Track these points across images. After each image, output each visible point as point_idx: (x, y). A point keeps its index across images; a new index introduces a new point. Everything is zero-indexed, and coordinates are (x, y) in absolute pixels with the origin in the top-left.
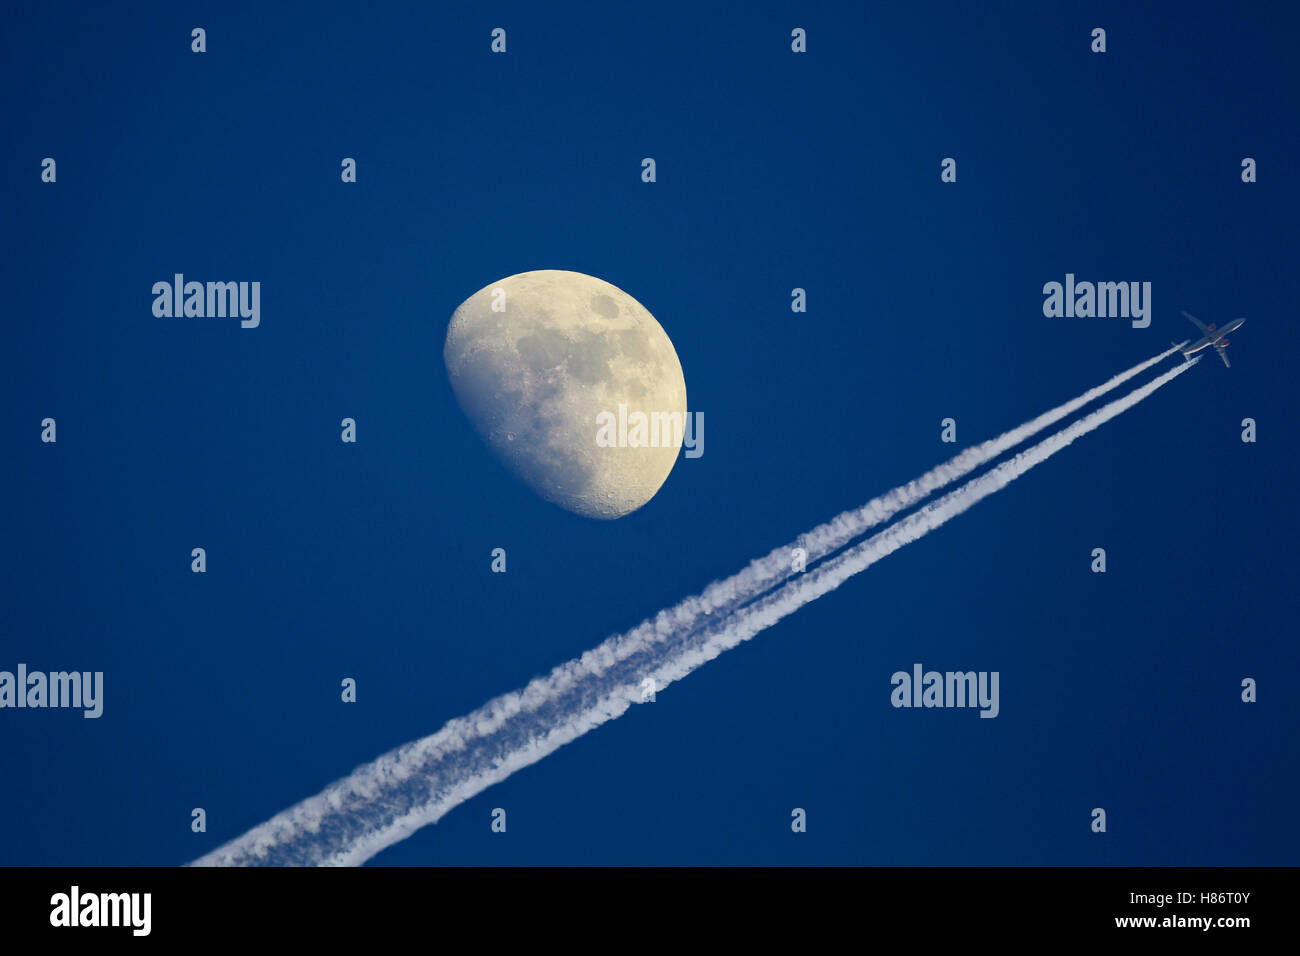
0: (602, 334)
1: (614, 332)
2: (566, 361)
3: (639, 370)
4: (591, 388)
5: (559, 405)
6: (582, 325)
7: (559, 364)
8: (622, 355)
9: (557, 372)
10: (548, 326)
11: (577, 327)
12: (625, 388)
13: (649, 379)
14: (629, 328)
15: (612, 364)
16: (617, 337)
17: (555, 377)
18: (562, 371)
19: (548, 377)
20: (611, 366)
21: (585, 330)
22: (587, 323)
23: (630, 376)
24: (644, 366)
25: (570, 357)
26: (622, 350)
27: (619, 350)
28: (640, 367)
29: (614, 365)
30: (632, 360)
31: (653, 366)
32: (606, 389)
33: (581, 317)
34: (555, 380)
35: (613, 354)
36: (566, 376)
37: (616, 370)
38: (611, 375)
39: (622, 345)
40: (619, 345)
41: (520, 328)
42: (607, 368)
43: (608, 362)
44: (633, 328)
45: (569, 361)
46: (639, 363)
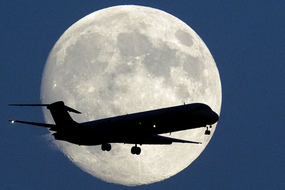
0: (175, 50)
1: (182, 53)
2: (144, 56)
3: (189, 81)
4: (153, 78)
5: (129, 80)
6: (164, 40)
7: (138, 56)
8: (182, 68)
9: (136, 60)
10: (143, 32)
11: (161, 40)
12: (175, 88)
13: (193, 90)
14: (195, 56)
15: (173, 70)
16: (184, 57)
17: (133, 62)
18: (139, 60)
19: (129, 61)
20: (172, 71)
21: (165, 44)
22: (168, 41)
23: (182, 83)
24: (194, 82)
25: (148, 54)
26: (184, 65)
27: (181, 64)
28: (191, 81)
29: (174, 71)
30: (188, 74)
31: (200, 85)
32: (163, 83)
33: (166, 36)
34: (133, 64)
35: (177, 65)
36: (140, 65)
37: (174, 74)
38: (170, 76)
39: (185, 63)
40: (183, 62)
41: (125, 27)
42: (169, 70)
43: (171, 68)
44: (197, 57)
45: (146, 56)
46: (191, 78)
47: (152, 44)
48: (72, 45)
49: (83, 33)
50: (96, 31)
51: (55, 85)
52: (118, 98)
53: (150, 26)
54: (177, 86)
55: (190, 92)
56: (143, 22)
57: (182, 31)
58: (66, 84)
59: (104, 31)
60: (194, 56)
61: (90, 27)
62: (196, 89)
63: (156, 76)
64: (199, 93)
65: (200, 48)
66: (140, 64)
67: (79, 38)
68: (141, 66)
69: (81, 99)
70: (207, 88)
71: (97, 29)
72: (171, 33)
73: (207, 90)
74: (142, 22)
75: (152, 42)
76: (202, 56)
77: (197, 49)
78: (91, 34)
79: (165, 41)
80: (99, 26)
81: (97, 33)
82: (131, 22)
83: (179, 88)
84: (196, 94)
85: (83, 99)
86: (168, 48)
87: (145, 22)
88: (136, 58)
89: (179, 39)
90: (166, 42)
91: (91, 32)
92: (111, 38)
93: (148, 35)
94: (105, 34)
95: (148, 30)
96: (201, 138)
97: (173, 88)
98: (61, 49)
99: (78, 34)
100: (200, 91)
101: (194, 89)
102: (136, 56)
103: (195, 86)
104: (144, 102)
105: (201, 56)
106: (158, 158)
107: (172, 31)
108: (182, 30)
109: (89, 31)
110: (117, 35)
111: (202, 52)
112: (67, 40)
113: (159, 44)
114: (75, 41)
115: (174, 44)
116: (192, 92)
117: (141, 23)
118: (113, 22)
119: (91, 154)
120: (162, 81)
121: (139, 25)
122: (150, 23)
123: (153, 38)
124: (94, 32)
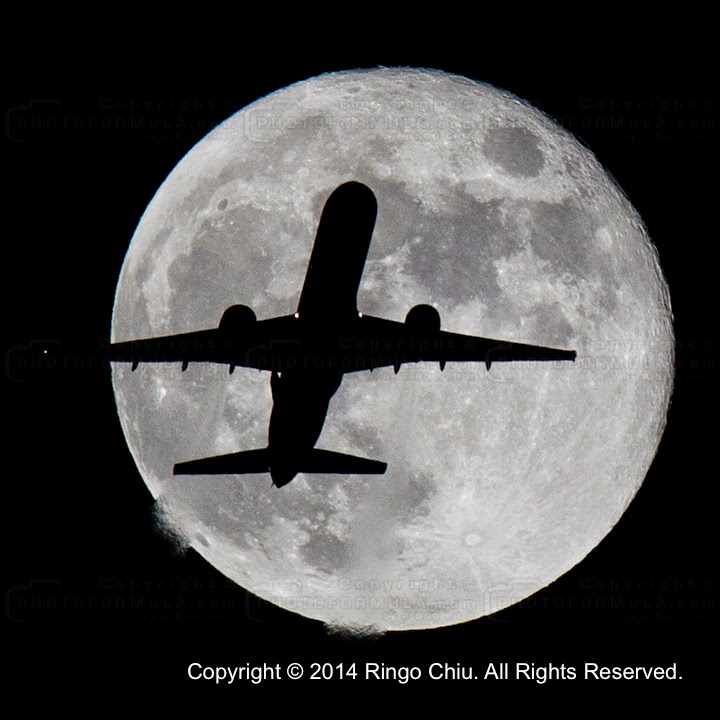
0: (496, 203)
1: (520, 203)
3: (561, 287)
6: (455, 179)
7: (390, 252)
8: (529, 252)
9: (385, 268)
11: (443, 182)
13: (581, 310)
14: (559, 200)
15: (503, 268)
16: (526, 214)
17: (380, 277)
18: (395, 266)
20: (500, 272)
21: (460, 192)
22: (466, 178)
23: (539, 299)
24: (574, 283)
25: (418, 240)
26: (531, 242)
27: (524, 241)
28: (565, 284)
29: (509, 270)
30: (551, 265)
31: (597, 285)
32: (483, 318)
33: (456, 164)
34: (378, 284)
35: (511, 248)
36: (400, 281)
37: (510, 279)
38: (498, 290)
39: (534, 234)
40: (527, 232)
41: (326, 168)
42: (492, 274)
43: (496, 263)
44: (567, 201)
45: (414, 249)
46: (564, 276)
47: (420, 203)
48: (182, 259)
49: (207, 212)
50: (242, 202)
51: (163, 391)
52: (358, 398)
53: (401, 143)
54: (528, 315)
55: (572, 318)
56: (378, 136)
57: (503, 130)
58: (194, 384)
59: (268, 197)
60: (558, 202)
61: (223, 189)
62: (587, 302)
63: (456, 304)
64: (598, 311)
65: (568, 165)
66: (401, 279)
67: (198, 233)
68: (405, 285)
69: (251, 423)
70: (618, 288)
71: (245, 192)
72: (471, 149)
73: (620, 293)
74: (373, 137)
75: (420, 195)
76: (580, 189)
77: (560, 173)
78: (233, 212)
79: (457, 180)
80: (247, 180)
81: (250, 206)
82: (342, 147)
83: (534, 318)
84: (593, 316)
85: (256, 423)
86: (473, 203)
87: (382, 134)
88: (383, 261)
89: (497, 160)
90: (463, 185)
91: (230, 207)
92: (293, 216)
93: (402, 178)
94: (274, 205)
95: (399, 159)
96: (641, 436)
97: (518, 325)
98: (151, 273)
99: (191, 220)
100: (602, 305)
101: (581, 306)
102: (382, 256)
103: (581, 295)
104: (439, 390)
105: (577, 190)
106: (526, 537)
107: (470, 143)
108: (502, 124)
109: (223, 204)
110: (309, 203)
111: (576, 178)
112: (164, 242)
113: (442, 195)
114: (189, 242)
115: (488, 183)
116: (577, 316)
117: (372, 143)
118: (289, 157)
119: (321, 574)
120: (479, 312)
121: (369, 149)
122: (400, 136)
123: (420, 182)
124: (238, 204)
